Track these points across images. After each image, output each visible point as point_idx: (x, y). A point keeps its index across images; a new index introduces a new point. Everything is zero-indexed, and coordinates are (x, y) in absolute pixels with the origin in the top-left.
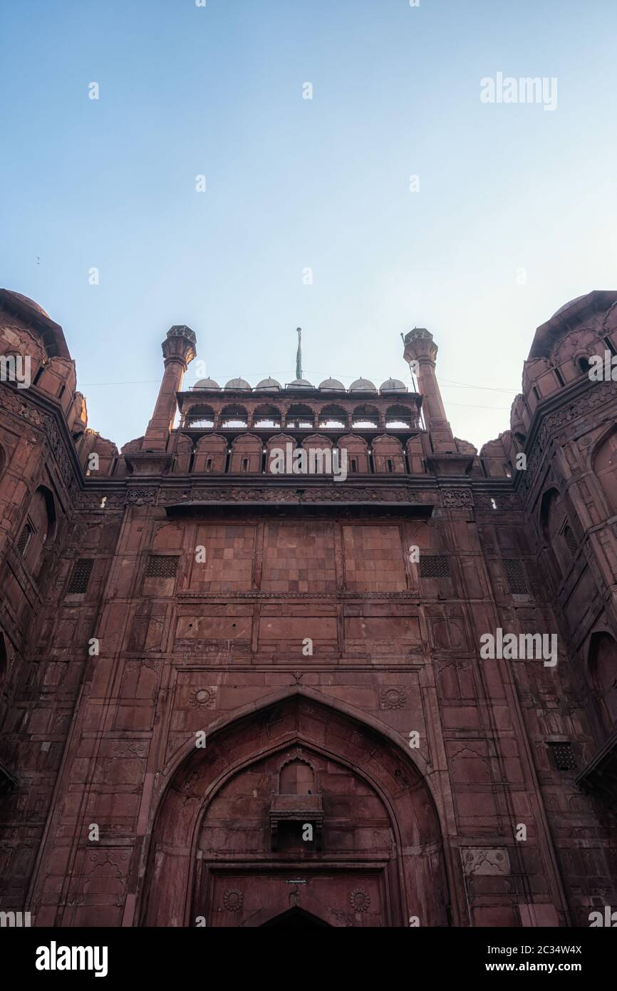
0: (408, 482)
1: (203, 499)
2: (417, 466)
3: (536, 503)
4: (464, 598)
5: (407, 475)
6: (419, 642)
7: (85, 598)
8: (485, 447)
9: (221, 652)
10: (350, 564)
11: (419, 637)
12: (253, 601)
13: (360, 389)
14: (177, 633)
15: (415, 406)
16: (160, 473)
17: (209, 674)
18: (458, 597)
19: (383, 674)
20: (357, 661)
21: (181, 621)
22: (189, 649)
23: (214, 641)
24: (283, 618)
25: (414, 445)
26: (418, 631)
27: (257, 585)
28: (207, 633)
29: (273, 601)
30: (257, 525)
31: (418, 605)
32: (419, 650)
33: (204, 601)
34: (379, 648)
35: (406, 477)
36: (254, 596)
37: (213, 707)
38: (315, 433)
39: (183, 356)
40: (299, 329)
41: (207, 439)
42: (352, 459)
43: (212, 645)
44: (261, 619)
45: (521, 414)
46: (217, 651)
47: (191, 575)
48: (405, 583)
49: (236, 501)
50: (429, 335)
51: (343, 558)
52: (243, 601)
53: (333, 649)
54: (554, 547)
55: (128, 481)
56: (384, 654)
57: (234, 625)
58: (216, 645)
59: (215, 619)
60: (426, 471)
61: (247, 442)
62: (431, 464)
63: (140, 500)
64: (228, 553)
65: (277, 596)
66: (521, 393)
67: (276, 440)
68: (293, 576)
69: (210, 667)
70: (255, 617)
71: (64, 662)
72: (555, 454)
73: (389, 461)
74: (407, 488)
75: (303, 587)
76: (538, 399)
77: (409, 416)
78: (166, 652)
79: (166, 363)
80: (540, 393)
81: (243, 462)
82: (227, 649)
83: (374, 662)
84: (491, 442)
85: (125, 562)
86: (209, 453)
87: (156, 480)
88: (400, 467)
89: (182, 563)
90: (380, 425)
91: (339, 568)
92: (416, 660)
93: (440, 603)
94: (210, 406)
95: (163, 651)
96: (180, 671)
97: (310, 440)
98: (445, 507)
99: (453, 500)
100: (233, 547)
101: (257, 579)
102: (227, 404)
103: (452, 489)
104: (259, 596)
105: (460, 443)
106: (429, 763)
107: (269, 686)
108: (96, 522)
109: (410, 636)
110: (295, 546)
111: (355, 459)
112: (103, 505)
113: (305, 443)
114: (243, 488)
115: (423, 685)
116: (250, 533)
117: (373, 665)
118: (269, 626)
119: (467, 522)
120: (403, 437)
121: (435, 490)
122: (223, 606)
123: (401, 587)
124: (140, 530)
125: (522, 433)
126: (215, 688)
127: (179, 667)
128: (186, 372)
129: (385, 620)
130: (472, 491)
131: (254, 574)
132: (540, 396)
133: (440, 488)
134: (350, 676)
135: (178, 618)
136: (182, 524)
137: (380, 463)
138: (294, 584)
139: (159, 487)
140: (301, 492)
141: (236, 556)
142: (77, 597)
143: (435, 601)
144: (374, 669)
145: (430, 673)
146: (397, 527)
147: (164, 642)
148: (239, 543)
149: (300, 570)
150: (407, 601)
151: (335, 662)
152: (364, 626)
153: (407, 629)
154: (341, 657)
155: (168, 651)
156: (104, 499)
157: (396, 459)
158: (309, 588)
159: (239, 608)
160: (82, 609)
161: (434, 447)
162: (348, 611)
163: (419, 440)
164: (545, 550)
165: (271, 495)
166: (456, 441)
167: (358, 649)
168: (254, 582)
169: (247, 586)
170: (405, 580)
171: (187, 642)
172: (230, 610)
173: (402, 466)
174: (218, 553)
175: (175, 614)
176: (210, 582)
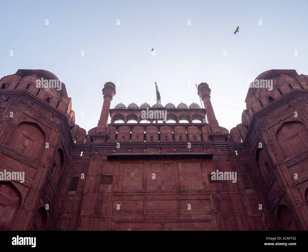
0: (202, 145)
1: (121, 152)
2: (206, 138)
3: (254, 153)
4: (227, 192)
5: (202, 142)
6: (210, 210)
7: (76, 193)
8: (232, 130)
9: (132, 215)
10: (181, 178)
11: (210, 207)
12: (143, 194)
13: (182, 107)
14: (114, 207)
15: (204, 114)
16: (104, 142)
17: (127, 224)
18: (225, 191)
19: (197, 223)
20: (186, 218)
21: (115, 202)
22: (119, 214)
23: (129, 211)
24: (156, 201)
25: (204, 130)
26: (210, 205)
27: (145, 187)
28: (125, 207)
29: (152, 194)
30: (143, 163)
31: (209, 194)
32: (210, 213)
33: (124, 194)
34: (194, 213)
35: (202, 143)
36: (144, 192)
38: (165, 125)
39: (111, 94)
40: (156, 83)
41: (122, 128)
42: (180, 136)
43: (128, 212)
44: (147, 201)
45: (246, 118)
46: (130, 215)
47: (118, 183)
48: (203, 186)
49: (135, 153)
50: (207, 85)
51: (179, 176)
52: (140, 194)
53: (176, 213)
54: (261, 170)
55: (91, 145)
56: (196, 215)
57: (136, 204)
58: (129, 212)
59: (129, 201)
60: (209, 140)
61: (138, 129)
62: (211, 137)
63: (96, 153)
64: (133, 174)
65: (153, 192)
66: (246, 109)
67: (149, 128)
68: (159, 183)
69: (128, 221)
70: (144, 200)
71: (69, 219)
72: (261, 134)
73: (195, 136)
74: (202, 147)
75: (163, 188)
76: (253, 112)
77: (201, 118)
78: (109, 215)
79: (104, 97)
80: (254, 110)
81: (137, 137)
82: (134, 214)
83: (193, 218)
84: (234, 128)
85: (92, 178)
86: (123, 133)
87: (102, 145)
88: (199, 138)
89: (114, 178)
90: (190, 121)
91: (177, 180)
92: (209, 217)
93: (218, 194)
94: (122, 114)
95: (108, 214)
96: (116, 222)
97: (163, 128)
98: (218, 155)
99: (221, 152)
100: (134, 172)
101: (144, 185)
102: (129, 114)
103: (220, 147)
104: (146, 192)
105: (222, 129)
107: (151, 228)
108: (79, 162)
109: (206, 207)
110: (159, 171)
111: (181, 136)
112: (81, 155)
113: (161, 129)
114: (137, 148)
115: (213, 227)
116: (141, 166)
117: (192, 219)
118: (150, 204)
119: (227, 160)
120: (199, 126)
121: (213, 148)
122: (131, 196)
123: (202, 187)
124: (97, 165)
125: (247, 125)
126: (130, 230)
127: (115, 221)
128: (112, 100)
129: (196, 201)
130: (228, 148)
131: (143, 183)
132: (254, 111)
133: (215, 147)
134: (184, 224)
135: (113, 201)
136: (114, 163)
137: (191, 137)
138: (159, 187)
139: (104, 147)
140: (160, 149)
141: (136, 175)
142: (73, 193)
143: (216, 193)
144: (193, 221)
145: (215, 222)
146: (199, 163)
147: (109, 211)
148: (136, 170)
149: (162, 181)
150: (205, 193)
151: (177, 218)
153: (205, 204)
154: (180, 216)
155: (110, 214)
156: (82, 153)
157: (197, 135)
158: (165, 188)
159: (138, 197)
160: (75, 197)
161: (212, 130)
162: (182, 198)
163: (206, 127)
164: (258, 171)
165: (149, 150)
166: (221, 128)
167: (186, 213)
168: (143, 186)
169: (140, 188)
170: (203, 185)
171: (118, 211)
172: (134, 198)
173: (200, 138)
174: (129, 174)
175: (112, 199)
176: (126, 186)
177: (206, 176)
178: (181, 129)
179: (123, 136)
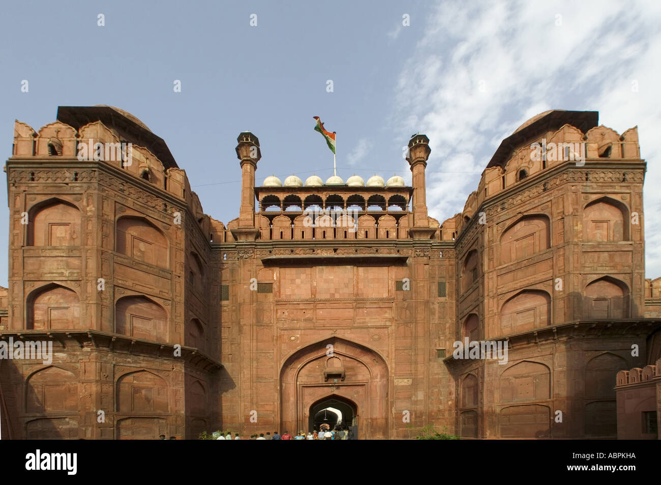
0: (396, 244)
1: (281, 254)
2: (403, 235)
3: (464, 255)
4: (415, 300)
5: (397, 239)
6: (390, 317)
7: (230, 302)
8: (445, 222)
10: (361, 285)
11: (391, 315)
12: (312, 302)
13: (374, 184)
14: (278, 316)
15: (408, 196)
16: (253, 240)
17: (295, 330)
19: (373, 329)
20: (362, 325)
21: (279, 311)
22: (285, 322)
23: (296, 319)
24: (327, 309)
25: (403, 221)
26: (391, 313)
27: (314, 295)
28: (292, 316)
29: (323, 302)
30: (312, 267)
31: (393, 302)
32: (390, 320)
33: (288, 303)
34: (372, 320)
35: (396, 241)
36: (313, 300)
37: (298, 342)
40: (334, 133)
41: (278, 218)
42: (365, 230)
44: (317, 310)
46: (298, 323)
47: (280, 291)
48: (388, 293)
49: (300, 255)
50: (426, 139)
51: (358, 283)
52: (308, 302)
53: (351, 320)
55: (236, 245)
56: (374, 322)
57: (304, 312)
59: (295, 310)
60: (408, 237)
62: (411, 233)
63: (246, 256)
64: (298, 281)
65: (324, 300)
68: (332, 291)
69: (295, 328)
70: (314, 309)
71: (227, 328)
73: (387, 232)
74: (396, 247)
75: (337, 296)
78: (274, 323)
79: (241, 164)
80: (488, 192)
81: (301, 233)
82: (302, 321)
83: (369, 325)
85: (246, 286)
86: (280, 227)
87: (252, 244)
88: (393, 235)
89: (275, 286)
90: (384, 209)
91: (355, 288)
92: (388, 324)
93: (403, 302)
94: (276, 196)
95: (272, 323)
96: (282, 330)
98: (415, 257)
99: (420, 253)
100: (300, 278)
101: (314, 293)
102: (287, 195)
103: (420, 247)
104: (315, 300)
105: (431, 220)
106: (388, 357)
107: (322, 335)
108: (224, 267)
109: (387, 315)
110: (333, 278)
111: (367, 230)
112: (225, 259)
114: (303, 248)
115: (390, 333)
116: (308, 270)
118: (321, 312)
119: (425, 265)
120: (397, 216)
121: (411, 248)
122: (298, 304)
123: (385, 295)
124: (249, 271)
126: (298, 336)
127: (281, 328)
129: (376, 309)
130: (431, 248)
131: (312, 291)
132: (487, 195)
133: (414, 247)
134: (359, 330)
135: (277, 310)
136: (272, 268)
137: (382, 233)
138: (333, 295)
139: (255, 248)
140: (335, 250)
141: (302, 282)
142: (225, 302)
143: (401, 301)
144: (368, 328)
145: (393, 328)
146: (387, 267)
147: (273, 320)
148: (303, 276)
149: (335, 289)
150: (388, 301)
151: (352, 325)
152: (366, 311)
153: (386, 312)
154: (354, 323)
156: (225, 255)
157: (392, 230)
158: (340, 296)
159: (306, 305)
160: (228, 307)
161: (415, 223)
162: (358, 305)
163: (407, 218)
165: (319, 251)
167: (362, 320)
168: (312, 294)
169: (309, 296)
171: (283, 320)
172: (301, 306)
173: (395, 234)
174: (293, 281)
175: (275, 308)
176: (290, 295)
177: (393, 282)
178: (369, 220)
179: (280, 231)
